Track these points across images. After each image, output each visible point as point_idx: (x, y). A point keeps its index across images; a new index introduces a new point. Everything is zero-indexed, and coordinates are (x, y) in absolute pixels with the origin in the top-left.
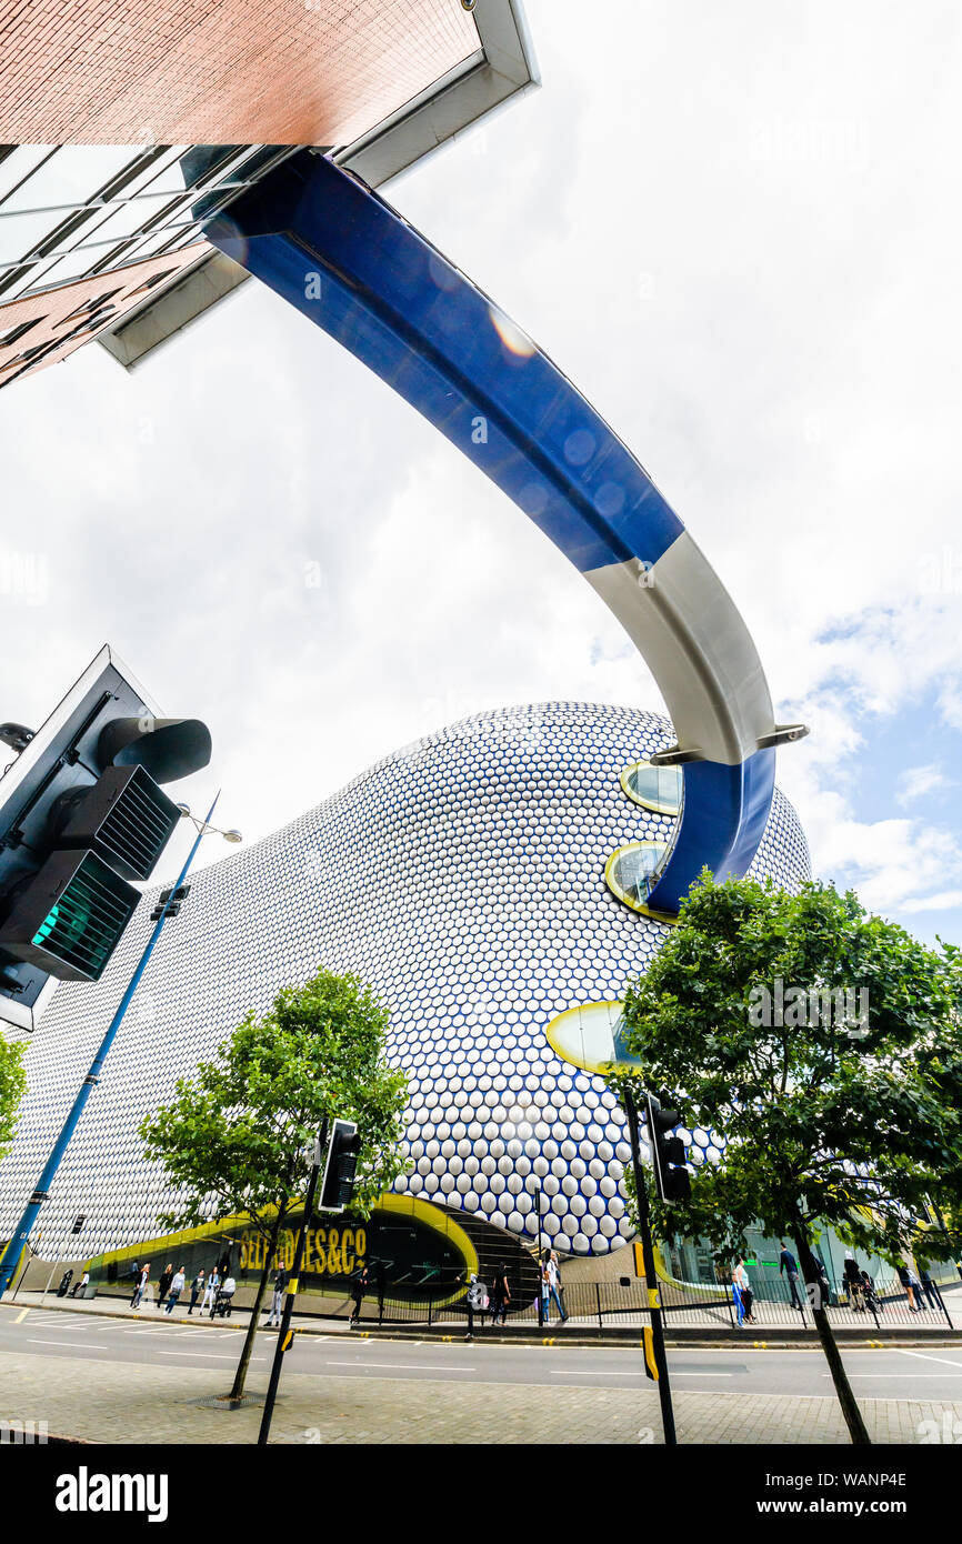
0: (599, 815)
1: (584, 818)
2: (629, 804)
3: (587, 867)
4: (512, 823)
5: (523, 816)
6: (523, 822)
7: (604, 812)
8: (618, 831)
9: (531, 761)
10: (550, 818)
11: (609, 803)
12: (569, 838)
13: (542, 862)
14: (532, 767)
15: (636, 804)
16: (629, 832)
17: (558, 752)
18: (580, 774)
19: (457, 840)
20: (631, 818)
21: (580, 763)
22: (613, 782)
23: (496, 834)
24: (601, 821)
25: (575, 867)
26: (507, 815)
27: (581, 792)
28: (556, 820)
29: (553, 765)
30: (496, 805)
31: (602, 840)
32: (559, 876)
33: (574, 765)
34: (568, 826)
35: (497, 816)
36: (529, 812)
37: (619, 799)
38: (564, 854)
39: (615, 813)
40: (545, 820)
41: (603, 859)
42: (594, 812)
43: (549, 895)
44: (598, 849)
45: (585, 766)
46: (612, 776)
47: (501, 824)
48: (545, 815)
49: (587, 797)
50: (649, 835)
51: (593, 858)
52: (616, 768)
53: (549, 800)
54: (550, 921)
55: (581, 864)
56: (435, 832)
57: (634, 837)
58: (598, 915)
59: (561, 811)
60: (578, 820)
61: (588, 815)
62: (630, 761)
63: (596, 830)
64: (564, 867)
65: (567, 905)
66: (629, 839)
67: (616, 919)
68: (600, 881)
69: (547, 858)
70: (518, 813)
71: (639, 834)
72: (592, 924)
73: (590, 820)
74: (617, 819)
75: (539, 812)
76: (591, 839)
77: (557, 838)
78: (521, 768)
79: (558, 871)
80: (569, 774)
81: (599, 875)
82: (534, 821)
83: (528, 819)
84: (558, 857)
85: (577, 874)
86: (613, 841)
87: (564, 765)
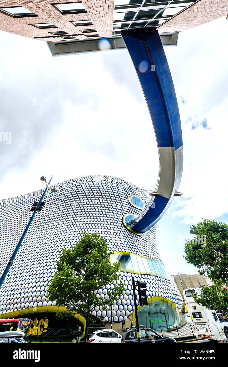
0: (123, 205)
1: (119, 205)
2: (129, 204)
3: (119, 217)
4: (102, 203)
5: (105, 202)
6: (105, 204)
7: (124, 205)
8: (126, 210)
9: (109, 189)
10: (111, 204)
11: (125, 203)
12: (115, 210)
13: (108, 214)
14: (109, 191)
15: (131, 204)
16: (128, 211)
17: (115, 188)
18: (120, 195)
19: (86, 205)
20: (129, 207)
21: (120, 192)
22: (126, 198)
23: (98, 205)
24: (123, 207)
25: (116, 217)
26: (101, 201)
27: (119, 199)
28: (113, 205)
29: (114, 191)
30: (99, 198)
31: (123, 211)
32: (112, 219)
33: (119, 192)
34: (115, 207)
35: (98, 201)
36: (106, 202)
37: (127, 202)
38: (114, 214)
39: (126, 205)
40: (110, 204)
41: (122, 216)
42: (121, 204)
43: (109, 223)
44: (121, 213)
45: (121, 193)
46: (126, 197)
47: (99, 203)
48: (110, 203)
49: (120, 200)
50: (133, 212)
51: (120, 215)
52: (128, 195)
53: (112, 199)
54: (109, 230)
55: (117, 217)
56: (80, 202)
57: (129, 212)
58: (120, 230)
59: (114, 203)
60: (118, 206)
61: (120, 205)
62: (130, 194)
63: (121, 209)
64: (113, 217)
65: (113, 226)
66: (128, 212)
67: (124, 231)
68: (121, 221)
69: (110, 214)
70: (104, 201)
71: (131, 211)
72: (119, 232)
73: (120, 206)
74: (126, 207)
75: (109, 202)
76: (120, 211)
77: (113, 209)
78: (106, 190)
79: (112, 217)
80: (117, 194)
81: (121, 220)
82: (107, 204)
83: (106, 203)
84: (112, 214)
85: (116, 219)
86: (125, 212)
87: (116, 192)
